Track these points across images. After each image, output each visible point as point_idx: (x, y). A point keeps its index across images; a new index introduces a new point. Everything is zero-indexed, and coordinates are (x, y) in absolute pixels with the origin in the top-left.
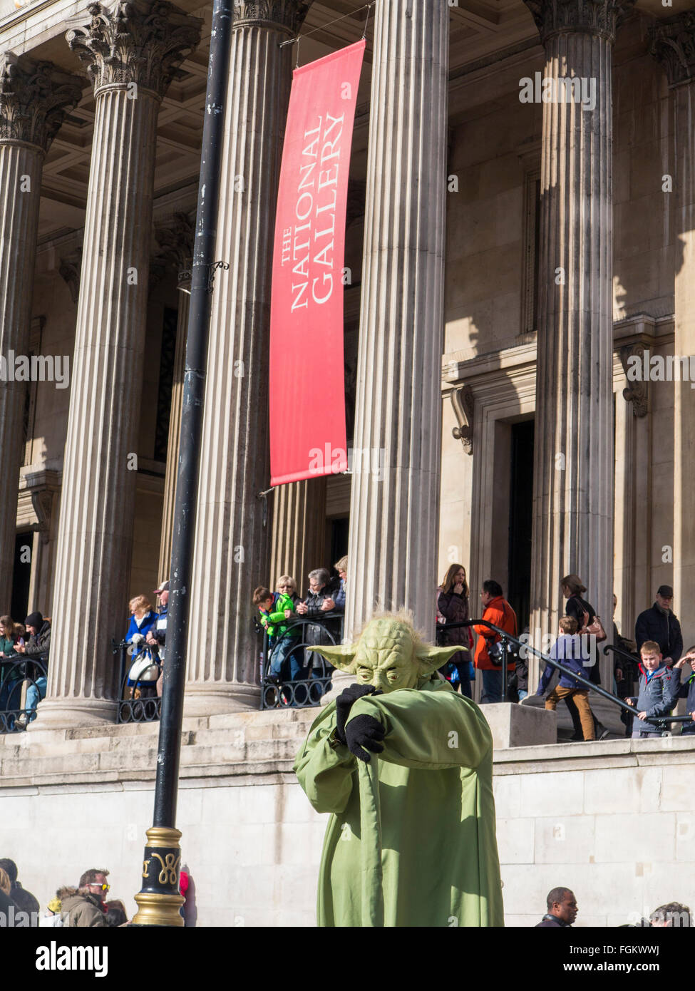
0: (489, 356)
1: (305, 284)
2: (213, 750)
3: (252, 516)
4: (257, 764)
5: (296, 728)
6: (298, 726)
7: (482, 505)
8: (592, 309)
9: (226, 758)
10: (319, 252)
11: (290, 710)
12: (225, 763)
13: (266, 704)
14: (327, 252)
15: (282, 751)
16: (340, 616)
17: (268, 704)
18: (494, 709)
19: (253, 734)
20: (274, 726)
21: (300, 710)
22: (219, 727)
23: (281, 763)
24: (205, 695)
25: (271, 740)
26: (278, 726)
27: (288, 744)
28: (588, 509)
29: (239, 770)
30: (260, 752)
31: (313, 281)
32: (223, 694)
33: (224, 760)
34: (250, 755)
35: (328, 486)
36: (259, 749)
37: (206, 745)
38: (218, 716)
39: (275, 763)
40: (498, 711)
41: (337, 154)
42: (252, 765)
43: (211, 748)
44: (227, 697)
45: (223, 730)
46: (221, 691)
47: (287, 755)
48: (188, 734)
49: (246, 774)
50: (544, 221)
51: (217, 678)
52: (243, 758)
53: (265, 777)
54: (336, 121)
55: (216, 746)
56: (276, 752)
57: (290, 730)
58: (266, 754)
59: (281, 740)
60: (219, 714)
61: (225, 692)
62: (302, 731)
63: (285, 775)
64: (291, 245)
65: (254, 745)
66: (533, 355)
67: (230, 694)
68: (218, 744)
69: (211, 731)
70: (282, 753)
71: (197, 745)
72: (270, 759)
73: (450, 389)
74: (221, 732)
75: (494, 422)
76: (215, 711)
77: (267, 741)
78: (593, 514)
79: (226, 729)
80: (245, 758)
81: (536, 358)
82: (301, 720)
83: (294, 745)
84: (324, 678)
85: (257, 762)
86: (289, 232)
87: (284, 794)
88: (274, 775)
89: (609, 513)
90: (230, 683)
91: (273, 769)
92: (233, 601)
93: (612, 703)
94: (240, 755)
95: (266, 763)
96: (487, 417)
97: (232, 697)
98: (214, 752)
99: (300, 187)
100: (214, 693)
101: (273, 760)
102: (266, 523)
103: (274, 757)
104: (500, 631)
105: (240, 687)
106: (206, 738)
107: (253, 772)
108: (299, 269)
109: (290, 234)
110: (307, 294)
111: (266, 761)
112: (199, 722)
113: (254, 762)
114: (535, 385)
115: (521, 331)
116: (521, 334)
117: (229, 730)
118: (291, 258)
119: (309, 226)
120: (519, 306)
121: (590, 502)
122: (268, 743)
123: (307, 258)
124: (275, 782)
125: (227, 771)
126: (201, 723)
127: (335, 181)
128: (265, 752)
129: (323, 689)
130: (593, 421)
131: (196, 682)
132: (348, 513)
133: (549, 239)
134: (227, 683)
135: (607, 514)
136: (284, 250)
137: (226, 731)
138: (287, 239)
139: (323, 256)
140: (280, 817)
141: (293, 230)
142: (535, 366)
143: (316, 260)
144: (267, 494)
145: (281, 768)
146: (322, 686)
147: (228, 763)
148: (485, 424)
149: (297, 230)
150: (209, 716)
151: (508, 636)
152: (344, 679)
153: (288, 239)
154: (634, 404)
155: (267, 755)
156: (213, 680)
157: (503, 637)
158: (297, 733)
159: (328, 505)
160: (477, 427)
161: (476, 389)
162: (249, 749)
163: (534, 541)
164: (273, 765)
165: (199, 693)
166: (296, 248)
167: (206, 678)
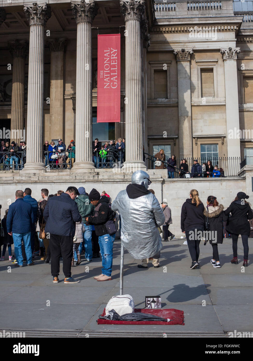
10: (113, 77)
14: (115, 78)
139: (114, 78)
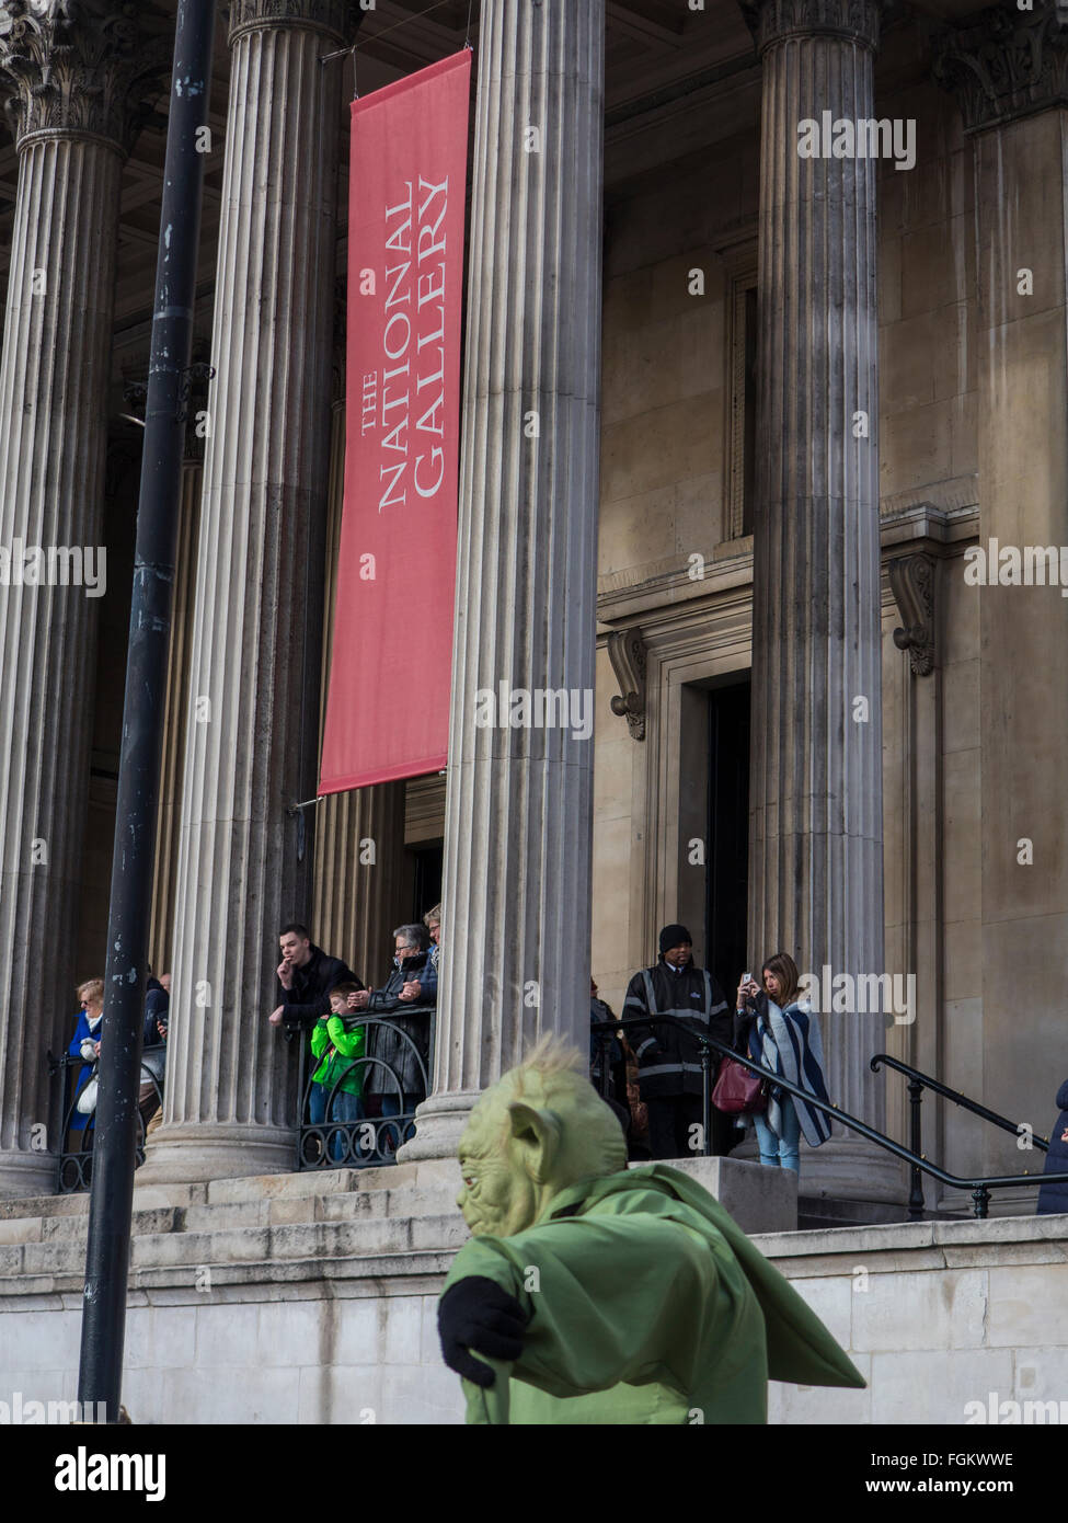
0: (672, 579)
1: (402, 466)
2: (214, 1241)
3: (279, 844)
4: (288, 1265)
5: (354, 1203)
6: (358, 1199)
7: (662, 824)
8: (845, 495)
9: (235, 1255)
11: (345, 1172)
12: (233, 1264)
13: (303, 1158)
15: (331, 1242)
16: (430, 1010)
17: (307, 1160)
18: (691, 1166)
19: (284, 1212)
20: (317, 1199)
21: (360, 1172)
22: (224, 1201)
23: (329, 1264)
24: (201, 1146)
25: (311, 1224)
26: (324, 1199)
27: (341, 1230)
28: (843, 827)
29: (258, 1276)
30: (292, 1245)
31: (415, 461)
32: (232, 1143)
33: (232, 1258)
34: (277, 1249)
35: (408, 797)
36: (292, 1239)
37: (201, 1233)
38: (224, 1181)
39: (319, 1263)
40: (697, 1171)
41: (442, 246)
42: (280, 1266)
43: (210, 1237)
44: (240, 1147)
45: (230, 1205)
46: (228, 1139)
47: (339, 1250)
48: (172, 1213)
49: (269, 1282)
50: (764, 349)
51: (221, 1117)
52: (264, 1255)
53: (303, 1286)
54: (436, 189)
55: (219, 1234)
56: (321, 1244)
57: (345, 1207)
58: (301, 1247)
59: (329, 1224)
60: (224, 1178)
61: (234, 1139)
62: (364, 1208)
63: (337, 1284)
64: (378, 401)
65: (283, 1233)
66: (747, 575)
67: (244, 1144)
68: (222, 1231)
69: (211, 1208)
70: (331, 1247)
71: (188, 1233)
72: (310, 1256)
73: (607, 633)
74: (228, 1209)
75: (680, 686)
76: (218, 1173)
77: (305, 1225)
78: (850, 836)
79: (236, 1204)
80: (268, 1254)
81: (752, 580)
82: (362, 1190)
83: (352, 1232)
84: (401, 1116)
85: (288, 1261)
86: (373, 380)
87: (335, 1317)
88: (317, 1284)
89: (876, 833)
90: (242, 1125)
91: (316, 1274)
92: (246, 986)
93: (885, 1152)
94: (258, 1248)
95: (303, 1264)
96: (668, 679)
97: (247, 1147)
98: (215, 1244)
99: (388, 304)
100: (216, 1142)
101: (315, 1259)
102: (303, 856)
103: (317, 1253)
104: (698, 1034)
105: (260, 1133)
106: (203, 1219)
107: (281, 1278)
108: (392, 442)
109: (375, 383)
110: (406, 482)
111: (303, 1260)
112: (192, 1191)
113: (282, 1262)
114: (751, 625)
115: (723, 538)
116: (724, 541)
117: (241, 1205)
118: (379, 422)
119: (406, 368)
120: (720, 496)
121: (846, 815)
122: (307, 1228)
123: (405, 423)
124: (320, 1297)
125: (236, 1276)
126: (195, 1193)
127: (441, 291)
128: (303, 1244)
129: (401, 1135)
130: (849, 682)
131: (186, 1124)
132: (441, 840)
133: (772, 380)
134: (238, 1125)
135: (872, 836)
136: (365, 410)
137: (235, 1208)
138: (370, 390)
140: (327, 1354)
141: (381, 377)
142: (750, 593)
143: (419, 425)
144: (305, 808)
145: (329, 1271)
146: (399, 1130)
147: (239, 1263)
148: (664, 690)
149: (387, 376)
150: (209, 1181)
151: (713, 1043)
152: (436, 1117)
153: (372, 392)
154: (911, 655)
155: (304, 1250)
156: (216, 1119)
157: (703, 1045)
158: (356, 1210)
159: (407, 826)
160: (653, 694)
161: (650, 633)
162: (274, 1238)
163: (752, 882)
164: (315, 1267)
165: (191, 1143)
166: (386, 407)
167: (202, 1117)
